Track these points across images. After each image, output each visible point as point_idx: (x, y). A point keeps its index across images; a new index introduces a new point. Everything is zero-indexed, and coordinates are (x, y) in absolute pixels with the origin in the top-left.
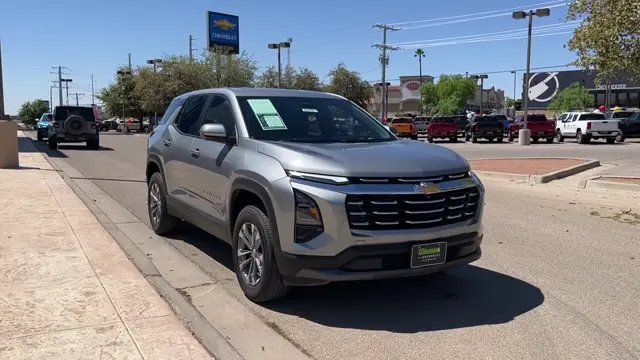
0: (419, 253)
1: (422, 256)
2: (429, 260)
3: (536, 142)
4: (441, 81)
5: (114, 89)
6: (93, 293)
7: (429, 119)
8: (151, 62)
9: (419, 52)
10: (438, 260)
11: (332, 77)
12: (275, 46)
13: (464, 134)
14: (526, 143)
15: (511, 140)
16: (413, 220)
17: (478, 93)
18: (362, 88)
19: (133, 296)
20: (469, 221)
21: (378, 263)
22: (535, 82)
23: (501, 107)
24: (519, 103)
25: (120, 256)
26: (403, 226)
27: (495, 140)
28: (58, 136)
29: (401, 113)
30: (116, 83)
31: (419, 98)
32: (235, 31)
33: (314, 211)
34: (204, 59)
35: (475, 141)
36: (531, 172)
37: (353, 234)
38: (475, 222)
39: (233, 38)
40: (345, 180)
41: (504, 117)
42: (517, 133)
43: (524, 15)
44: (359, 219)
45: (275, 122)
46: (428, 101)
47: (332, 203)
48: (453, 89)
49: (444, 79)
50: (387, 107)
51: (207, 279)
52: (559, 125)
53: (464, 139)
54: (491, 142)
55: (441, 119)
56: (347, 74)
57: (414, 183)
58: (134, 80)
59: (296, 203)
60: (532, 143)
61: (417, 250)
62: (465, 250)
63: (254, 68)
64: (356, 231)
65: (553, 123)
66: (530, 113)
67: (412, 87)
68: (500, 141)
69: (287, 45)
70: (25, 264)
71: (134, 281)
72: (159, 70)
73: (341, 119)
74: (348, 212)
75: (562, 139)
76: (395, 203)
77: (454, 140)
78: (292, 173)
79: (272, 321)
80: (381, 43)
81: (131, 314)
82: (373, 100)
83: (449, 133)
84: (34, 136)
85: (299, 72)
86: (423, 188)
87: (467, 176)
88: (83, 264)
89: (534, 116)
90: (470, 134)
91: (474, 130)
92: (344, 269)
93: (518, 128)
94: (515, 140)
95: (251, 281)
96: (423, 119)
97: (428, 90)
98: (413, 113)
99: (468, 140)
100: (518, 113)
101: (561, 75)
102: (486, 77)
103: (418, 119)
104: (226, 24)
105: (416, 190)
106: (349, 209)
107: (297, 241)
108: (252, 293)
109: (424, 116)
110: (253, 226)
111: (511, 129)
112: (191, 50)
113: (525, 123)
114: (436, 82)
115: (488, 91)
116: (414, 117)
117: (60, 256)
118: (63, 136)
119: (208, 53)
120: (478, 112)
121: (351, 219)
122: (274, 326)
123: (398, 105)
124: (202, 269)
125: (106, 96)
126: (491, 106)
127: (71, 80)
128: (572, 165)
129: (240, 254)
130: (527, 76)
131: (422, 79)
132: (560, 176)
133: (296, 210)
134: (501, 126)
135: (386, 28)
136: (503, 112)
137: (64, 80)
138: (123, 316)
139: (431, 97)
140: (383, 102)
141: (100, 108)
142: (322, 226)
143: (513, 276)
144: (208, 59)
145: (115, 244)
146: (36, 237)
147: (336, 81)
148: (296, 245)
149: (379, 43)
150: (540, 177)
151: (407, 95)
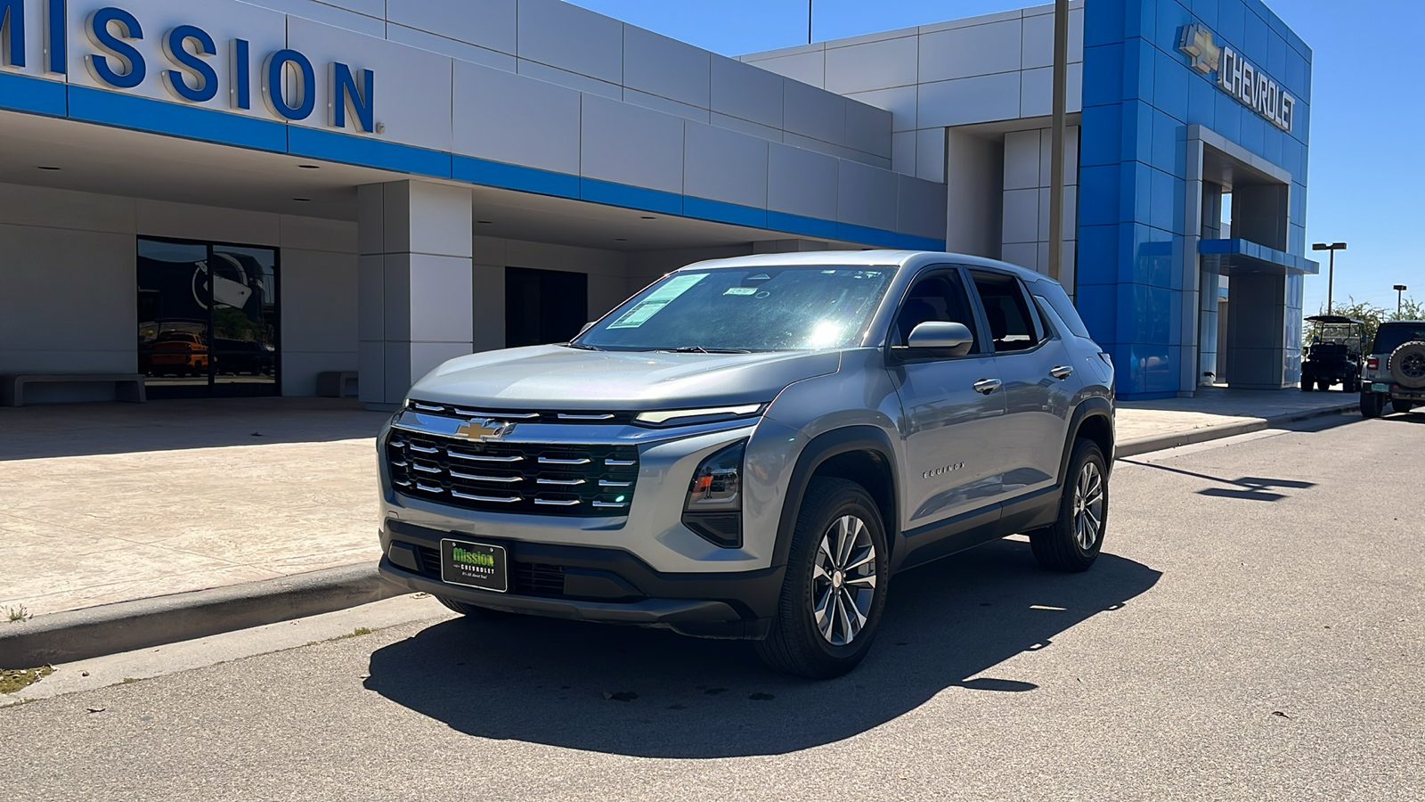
0: (455, 556)
1: (460, 563)
2: (474, 575)
10: (491, 580)
28: (1375, 388)
44: (403, 474)
61: (450, 548)
76: (433, 451)
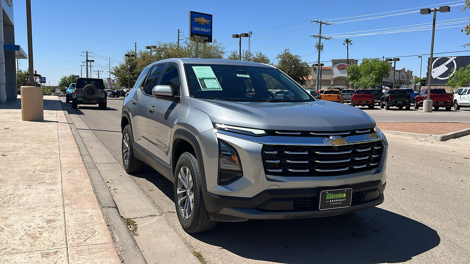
0: (327, 197)
1: (329, 200)
2: (336, 203)
3: (437, 110)
4: (363, 63)
5: (123, 68)
6: (54, 221)
7: (353, 91)
8: (149, 48)
9: (347, 41)
10: (344, 204)
11: (280, 59)
12: (237, 36)
13: (379, 103)
14: (429, 110)
15: (417, 108)
16: (322, 169)
17: (391, 73)
18: (302, 68)
19: (85, 224)
20: (373, 171)
21: (290, 205)
22: (437, 65)
23: (410, 83)
24: (425, 81)
25: (88, 190)
26: (313, 174)
27: (404, 108)
28: (78, 99)
29: (332, 87)
30: (125, 63)
31: (345, 75)
32: (210, 26)
33: (236, 158)
34: (186, 46)
35: (388, 109)
36: (431, 132)
37: (268, 179)
38: (378, 171)
39: (208, 30)
40: (263, 132)
41: (411, 91)
42: (422, 103)
43: (429, 11)
44: (274, 166)
45: (213, 84)
46: (353, 78)
47: (250, 152)
48: (373, 69)
49: (366, 61)
50: (321, 83)
51: (154, 211)
52: (456, 97)
53: (379, 107)
54: (401, 109)
55: (362, 91)
56: (291, 57)
57: (323, 136)
58: (135, 61)
59: (220, 152)
60: (433, 110)
61: (325, 195)
62: (369, 196)
63: (222, 53)
64: (270, 177)
65: (452, 95)
66: (433, 88)
67: (341, 68)
68: (408, 109)
69: (246, 35)
70: (13, 194)
71: (90, 211)
72: (154, 53)
73: (285, 91)
74: (264, 160)
75: (459, 107)
76: (306, 153)
77: (371, 108)
78: (218, 126)
79: (198, 250)
80: (317, 34)
81: (77, 241)
82: (310, 78)
83: (367, 102)
84: (64, 100)
85: (255, 56)
86: (333, 141)
87: (372, 131)
88: (56, 197)
89: (435, 90)
90: (384, 103)
91: (387, 100)
92: (260, 209)
93: (422, 99)
94: (420, 108)
95: (185, 215)
96: (349, 91)
97: (353, 70)
98: (341, 87)
99: (382, 107)
100: (423, 88)
101: (458, 59)
102: (398, 60)
103: (344, 92)
104: (203, 20)
105: (326, 143)
106: (265, 157)
107: (220, 183)
108: (186, 225)
109: (350, 89)
110: (187, 169)
111: (417, 99)
112: (179, 40)
113: (428, 95)
114: (359, 64)
115: (399, 71)
116: (341, 90)
117: (42, 189)
118: (81, 99)
119: (189, 41)
120: (391, 87)
121: (266, 167)
122: (199, 256)
123: (330, 81)
124: (153, 203)
125: (117, 72)
126: (401, 83)
127: (93, 61)
128: (466, 127)
129: (179, 192)
130: (431, 60)
131: (348, 61)
132: (456, 136)
133: (220, 157)
134: (409, 97)
135: (321, 23)
136: (412, 87)
137: (89, 61)
138: (70, 242)
139: (355, 75)
140: (318, 78)
141: (113, 81)
142: (241, 172)
143: (412, 218)
144: (189, 46)
145: (88, 180)
146: (31, 173)
147: (283, 62)
148: (219, 187)
149: (315, 34)
150: (439, 136)
151: (337, 73)
